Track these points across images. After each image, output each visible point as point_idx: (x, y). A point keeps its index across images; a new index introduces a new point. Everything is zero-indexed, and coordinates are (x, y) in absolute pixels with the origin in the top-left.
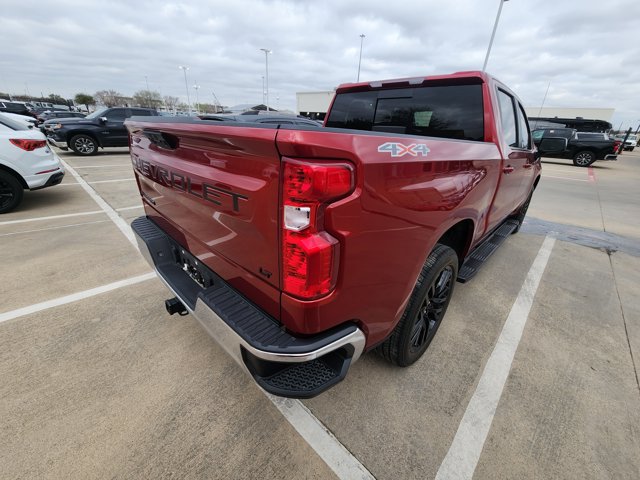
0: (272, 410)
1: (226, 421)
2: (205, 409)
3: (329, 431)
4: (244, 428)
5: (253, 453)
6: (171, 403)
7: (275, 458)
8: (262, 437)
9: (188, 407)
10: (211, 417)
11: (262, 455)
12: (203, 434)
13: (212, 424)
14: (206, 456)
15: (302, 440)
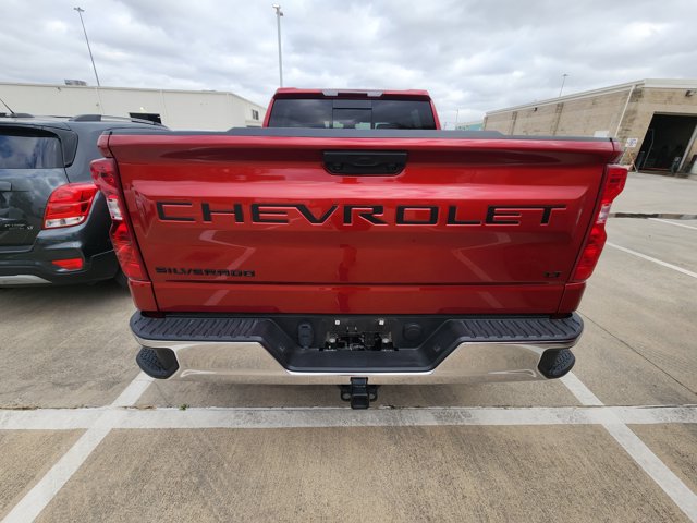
0: (467, 430)
1: (459, 470)
2: (434, 482)
3: (506, 407)
4: (475, 460)
5: (503, 465)
6: (402, 512)
7: (516, 453)
8: (492, 452)
9: (420, 497)
10: (446, 480)
11: (509, 460)
12: (464, 497)
13: (456, 483)
14: (491, 505)
15: (507, 427)
